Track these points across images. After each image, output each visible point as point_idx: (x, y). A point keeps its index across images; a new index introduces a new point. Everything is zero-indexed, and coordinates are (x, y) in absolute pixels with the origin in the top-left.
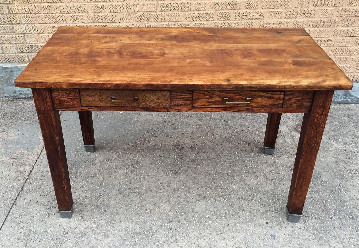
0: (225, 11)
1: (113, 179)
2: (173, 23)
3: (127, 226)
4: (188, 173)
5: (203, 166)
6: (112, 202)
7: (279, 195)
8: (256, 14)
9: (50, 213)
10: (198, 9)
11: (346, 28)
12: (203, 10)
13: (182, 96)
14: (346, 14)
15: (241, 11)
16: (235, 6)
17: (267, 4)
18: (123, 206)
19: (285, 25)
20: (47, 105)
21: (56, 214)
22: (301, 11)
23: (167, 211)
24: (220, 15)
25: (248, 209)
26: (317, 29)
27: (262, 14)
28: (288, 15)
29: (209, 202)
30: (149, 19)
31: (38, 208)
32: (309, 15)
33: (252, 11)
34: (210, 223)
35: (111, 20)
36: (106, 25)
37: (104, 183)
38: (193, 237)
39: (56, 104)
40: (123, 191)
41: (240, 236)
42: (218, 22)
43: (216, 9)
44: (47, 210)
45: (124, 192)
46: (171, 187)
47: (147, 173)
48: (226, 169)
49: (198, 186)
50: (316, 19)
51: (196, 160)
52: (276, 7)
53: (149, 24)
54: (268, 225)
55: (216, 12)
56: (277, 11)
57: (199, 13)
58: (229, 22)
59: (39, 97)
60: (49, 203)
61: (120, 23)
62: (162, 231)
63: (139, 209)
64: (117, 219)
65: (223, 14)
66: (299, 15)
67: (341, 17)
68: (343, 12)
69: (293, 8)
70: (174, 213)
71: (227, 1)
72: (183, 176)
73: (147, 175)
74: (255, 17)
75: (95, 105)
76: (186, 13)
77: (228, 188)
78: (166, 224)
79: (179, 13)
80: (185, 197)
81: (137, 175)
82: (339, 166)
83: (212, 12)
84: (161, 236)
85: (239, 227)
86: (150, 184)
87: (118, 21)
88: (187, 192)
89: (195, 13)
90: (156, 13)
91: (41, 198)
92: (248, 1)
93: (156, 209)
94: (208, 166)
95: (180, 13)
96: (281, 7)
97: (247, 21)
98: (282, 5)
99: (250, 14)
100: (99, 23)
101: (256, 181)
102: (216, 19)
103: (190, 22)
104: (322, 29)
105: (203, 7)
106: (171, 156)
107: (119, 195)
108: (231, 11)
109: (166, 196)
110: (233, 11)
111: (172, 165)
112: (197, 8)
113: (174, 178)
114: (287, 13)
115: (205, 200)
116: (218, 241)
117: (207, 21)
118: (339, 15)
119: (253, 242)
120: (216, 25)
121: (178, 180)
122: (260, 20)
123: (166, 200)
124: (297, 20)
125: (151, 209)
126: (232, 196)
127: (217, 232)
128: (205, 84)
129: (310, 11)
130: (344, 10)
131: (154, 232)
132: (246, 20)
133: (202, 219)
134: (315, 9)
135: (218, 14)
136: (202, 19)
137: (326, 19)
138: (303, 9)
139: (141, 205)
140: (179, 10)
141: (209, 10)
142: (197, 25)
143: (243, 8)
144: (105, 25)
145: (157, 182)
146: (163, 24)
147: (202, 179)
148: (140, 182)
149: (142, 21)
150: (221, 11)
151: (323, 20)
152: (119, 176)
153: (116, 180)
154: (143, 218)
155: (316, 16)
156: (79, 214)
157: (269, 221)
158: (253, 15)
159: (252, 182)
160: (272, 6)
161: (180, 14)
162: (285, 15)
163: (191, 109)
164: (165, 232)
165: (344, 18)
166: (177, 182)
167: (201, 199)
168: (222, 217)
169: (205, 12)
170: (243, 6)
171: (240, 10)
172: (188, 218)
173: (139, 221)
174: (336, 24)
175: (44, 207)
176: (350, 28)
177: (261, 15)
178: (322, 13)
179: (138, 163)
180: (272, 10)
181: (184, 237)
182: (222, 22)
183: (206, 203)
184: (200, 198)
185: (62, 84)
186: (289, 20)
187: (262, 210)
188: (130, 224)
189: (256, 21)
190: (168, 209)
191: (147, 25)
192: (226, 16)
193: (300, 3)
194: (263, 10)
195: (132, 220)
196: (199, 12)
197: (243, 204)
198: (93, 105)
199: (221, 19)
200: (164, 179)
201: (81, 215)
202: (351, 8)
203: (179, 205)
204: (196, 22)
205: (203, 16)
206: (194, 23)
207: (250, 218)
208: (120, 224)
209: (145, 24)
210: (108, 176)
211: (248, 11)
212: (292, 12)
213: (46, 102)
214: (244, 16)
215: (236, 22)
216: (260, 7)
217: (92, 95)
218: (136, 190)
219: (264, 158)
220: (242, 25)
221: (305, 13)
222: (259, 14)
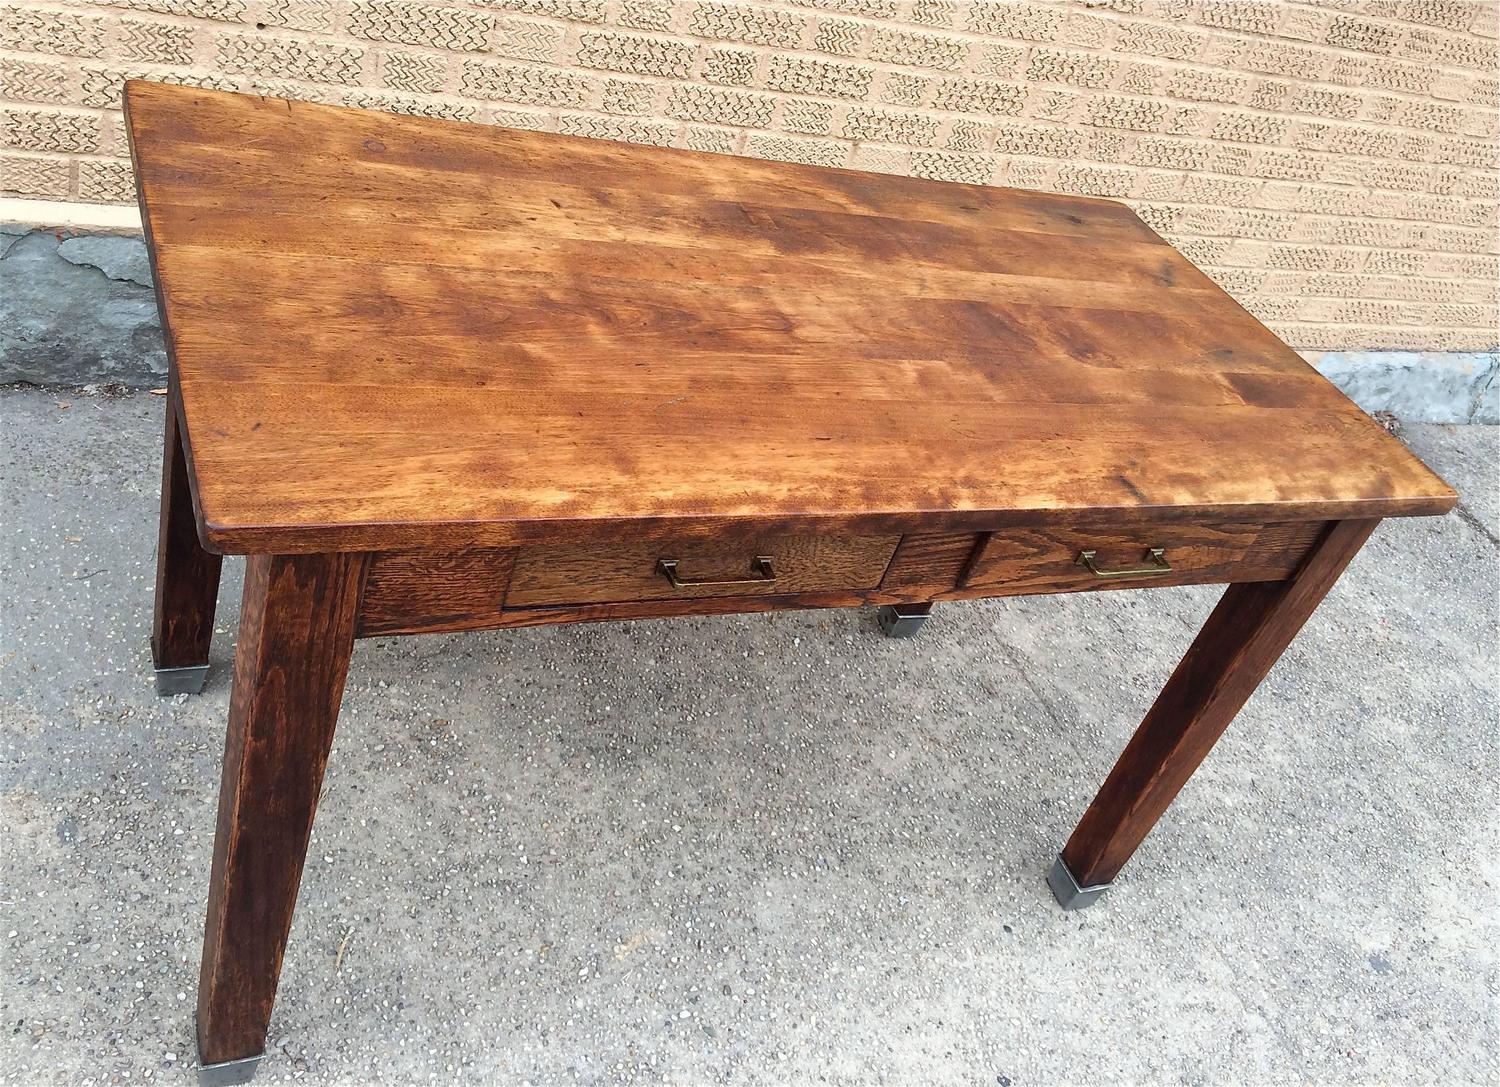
0: (740, 47)
1: (361, 828)
2: (521, 67)
3: (533, 1061)
4: (663, 752)
5: (708, 714)
6: (412, 954)
7: (995, 805)
8: (845, 76)
9: (126, 1074)
10: (636, 23)
11: (1096, 166)
12: (657, 27)
13: (943, 543)
14: (1110, 116)
15: (795, 57)
16: (777, 32)
17: (888, 44)
18: (468, 965)
19: (926, 130)
20: (332, 617)
21: (160, 1074)
22: (988, 88)
23: (664, 952)
24: (716, 62)
25: (931, 883)
26: (1015, 158)
27: (864, 79)
28: (945, 97)
29: (794, 875)
30: (413, 29)
31: (40, 1058)
32: (1007, 105)
33: (833, 62)
34: (835, 970)
35: (219, 7)
36: (189, 28)
37: (329, 859)
38: (805, 1051)
39: (379, 608)
40: (436, 885)
41: (952, 1006)
42: (702, 88)
43: (707, 34)
44: (103, 1062)
45: (446, 893)
46: (629, 836)
47: (501, 777)
48: (789, 718)
49: (725, 809)
50: (1021, 125)
51: (669, 688)
52: (915, 59)
53: (407, 56)
54: (1015, 938)
55: (705, 45)
56: (914, 75)
57: (638, 38)
58: (741, 91)
59: (303, 585)
60: (91, 1016)
61: (261, 26)
62: (682, 1052)
63: (548, 966)
64: (473, 1035)
65: (727, 58)
66: (977, 103)
67: (1092, 127)
68: (1103, 111)
69: (965, 74)
70: (689, 952)
71: (754, 9)
72: (652, 774)
73: (505, 785)
74: (840, 88)
75: (570, 600)
76: (582, 29)
77: (832, 803)
78: (685, 1014)
79: (554, 23)
80: (700, 869)
81: (466, 793)
82: (1106, 661)
83: (690, 43)
84: (689, 1074)
85: (934, 966)
86: (535, 828)
87: (251, 18)
88: (697, 847)
89: (622, 35)
90: (450, 10)
91: (31, 998)
92: (830, 22)
93: (616, 949)
94: (723, 709)
95: (560, 27)
96: (932, 63)
97: (809, 100)
98: (938, 56)
99: (823, 72)
100: (151, 15)
101: (906, 755)
102: (697, 74)
103: (592, 73)
104: (1033, 158)
105: (660, 14)
106: (563, 676)
107: (427, 912)
108: (759, 52)
109: (627, 876)
110: (767, 50)
111: (590, 723)
112: (635, 16)
113: (622, 786)
114: (942, 90)
115: (777, 870)
116: (894, 1047)
117: (662, 79)
118: (1088, 120)
119: (1001, 1019)
120: (693, 98)
121: (642, 792)
122: (851, 101)
123: (635, 899)
124: (967, 117)
125: (597, 956)
126: (858, 834)
127: (873, 1004)
128: (1070, 510)
129: (1012, 93)
130: (1108, 102)
131: (654, 1062)
132: (804, 92)
133: (802, 958)
134: (1030, 86)
135: (712, 55)
136: (643, 67)
137: (1051, 128)
138: (994, 81)
139: (547, 944)
140: (558, 12)
141: (678, 31)
142: (618, 87)
143: (805, 45)
144: (180, 26)
145: (562, 815)
146: (473, 61)
147: (727, 775)
148: (491, 827)
149: (379, 34)
150: (725, 47)
151: (1041, 128)
152: (384, 810)
153: (381, 833)
154: (580, 1004)
155: (1025, 113)
156: (279, 1050)
157: (1011, 919)
158: (835, 81)
159: (894, 764)
160: (904, 53)
161: (559, 31)
162: (934, 97)
163: (949, 592)
164: (695, 1054)
165: (1098, 131)
166: (643, 805)
167: (762, 869)
168: (864, 935)
169: (661, 38)
170: (807, 40)
171: (792, 51)
172: (752, 967)
173: (570, 1023)
174: (1073, 148)
175: (77, 1049)
176: (1106, 167)
177: (861, 82)
178: (1043, 106)
179: (438, 727)
180: (900, 70)
181: (774, 1056)
182: (717, 90)
183: (787, 886)
184: (756, 865)
185: (485, 531)
186: (942, 116)
187: (973, 878)
188: (540, 1046)
189: (839, 102)
190: (660, 939)
191: (400, 56)
192: (739, 67)
193: (992, 57)
194: (869, 66)
195: (539, 1027)
196: (637, 35)
197: (907, 863)
198: (560, 601)
199: (717, 79)
200: (586, 796)
201: (293, 1051)
202: (1128, 98)
203: (695, 912)
204: (614, 76)
205: (649, 54)
206: (607, 81)
207: (949, 919)
208: (497, 1060)
209: (390, 53)
210: (330, 816)
211: (822, 59)
212: (959, 87)
213: (333, 607)
214: (801, 78)
215: (769, 95)
216: (863, 53)
217: (574, 557)
218: (493, 868)
219: (891, 653)
220: (787, 113)
221: (996, 96)
222: (856, 77)
